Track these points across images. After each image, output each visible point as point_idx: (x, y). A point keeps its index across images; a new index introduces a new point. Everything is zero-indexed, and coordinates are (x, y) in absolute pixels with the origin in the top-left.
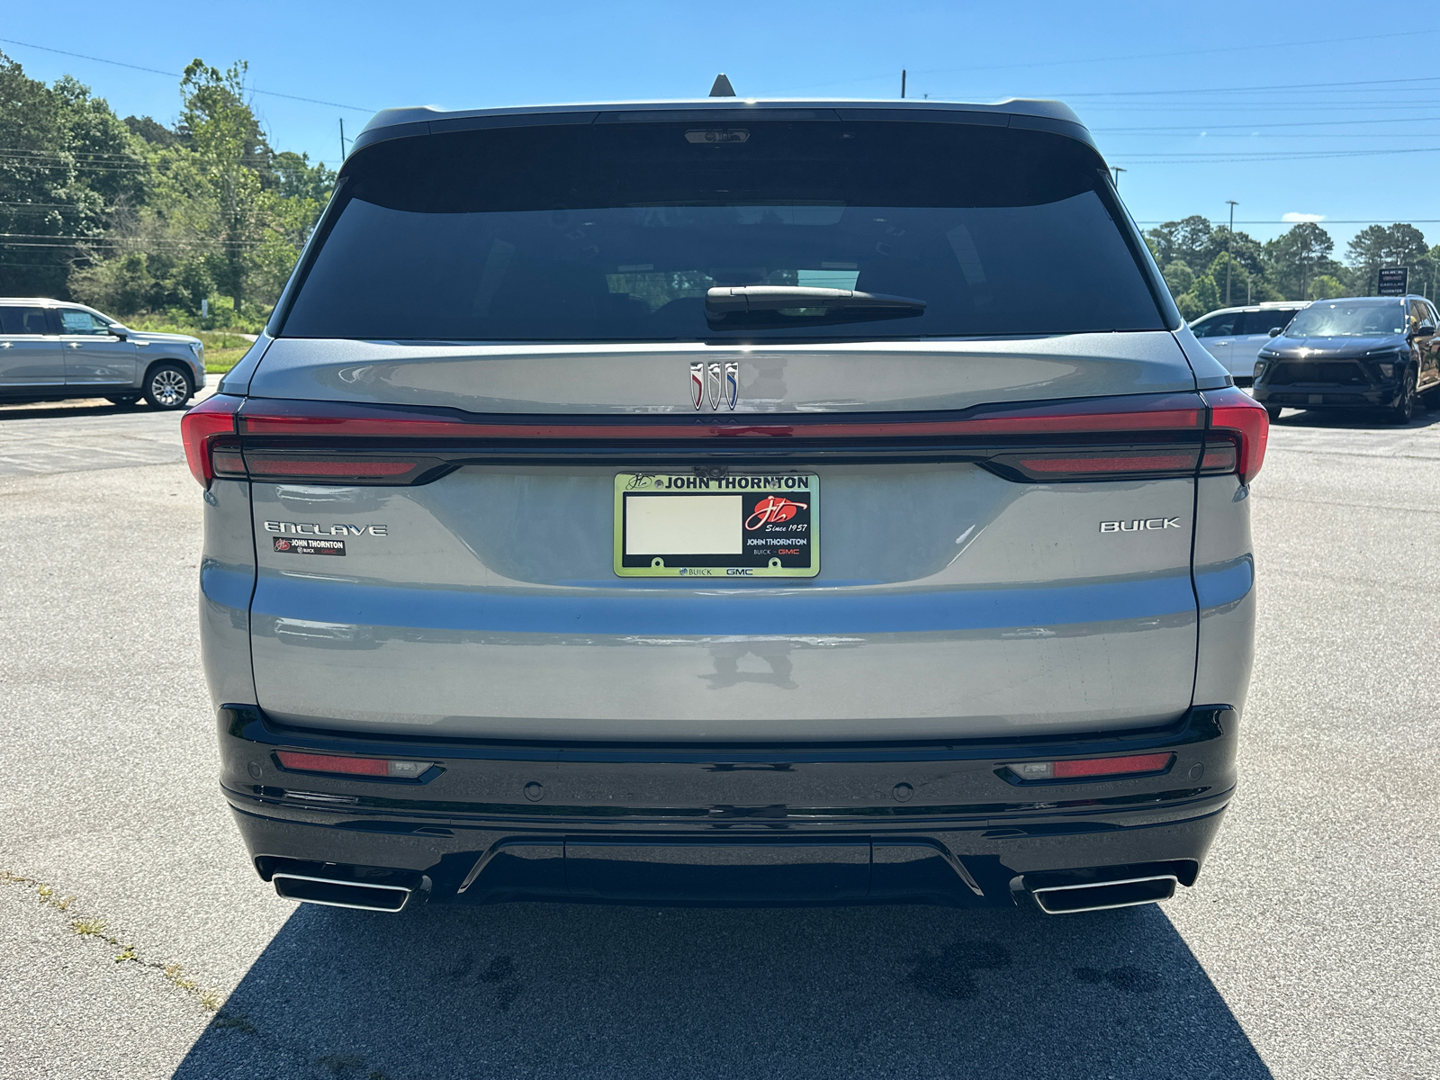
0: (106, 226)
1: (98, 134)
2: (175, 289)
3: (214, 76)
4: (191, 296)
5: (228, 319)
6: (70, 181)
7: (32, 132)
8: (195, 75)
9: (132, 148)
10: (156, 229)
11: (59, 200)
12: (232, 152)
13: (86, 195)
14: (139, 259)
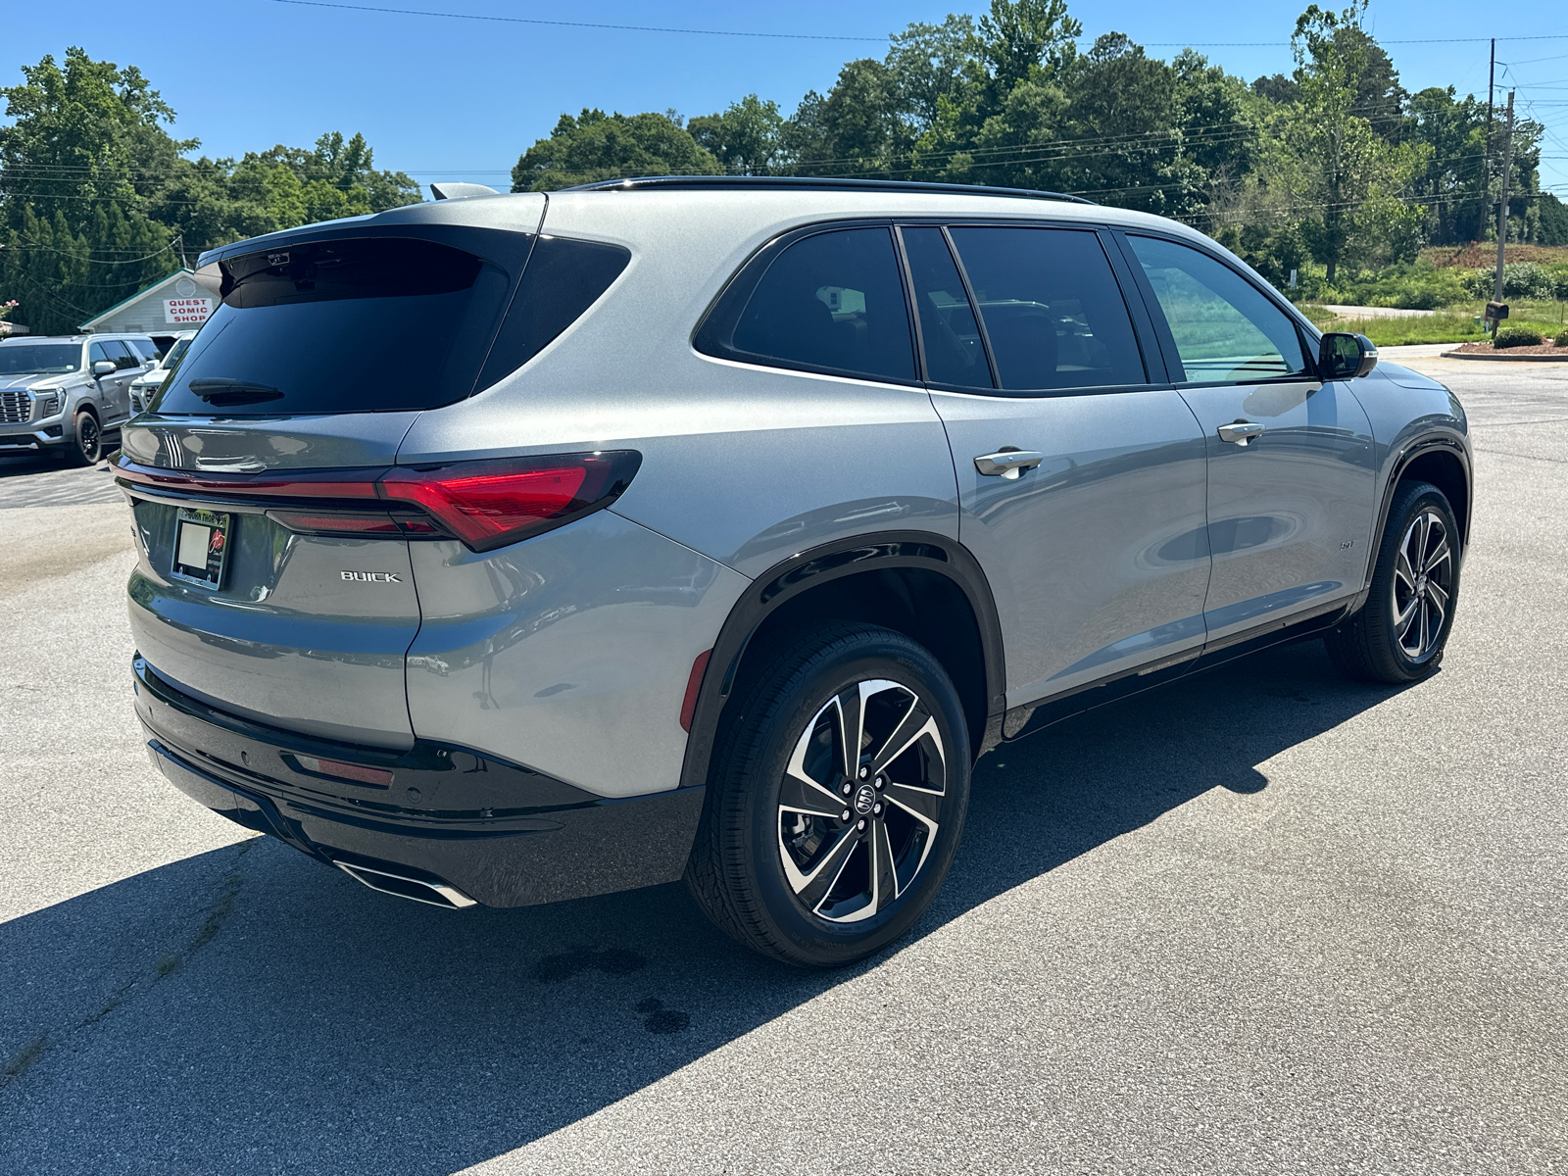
0: (1206, 201)
1: (1210, 104)
2: (1267, 260)
3: (1329, 21)
4: (1282, 267)
5: (1317, 289)
6: (1176, 158)
7: (1146, 113)
8: (1308, 24)
9: (1242, 113)
10: (1255, 197)
11: (1164, 180)
12: (1342, 102)
13: (1191, 170)
14: (1234, 231)
